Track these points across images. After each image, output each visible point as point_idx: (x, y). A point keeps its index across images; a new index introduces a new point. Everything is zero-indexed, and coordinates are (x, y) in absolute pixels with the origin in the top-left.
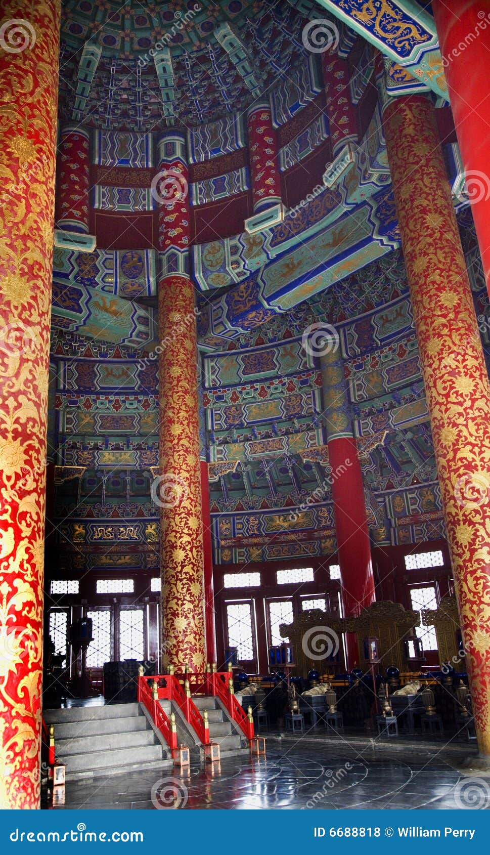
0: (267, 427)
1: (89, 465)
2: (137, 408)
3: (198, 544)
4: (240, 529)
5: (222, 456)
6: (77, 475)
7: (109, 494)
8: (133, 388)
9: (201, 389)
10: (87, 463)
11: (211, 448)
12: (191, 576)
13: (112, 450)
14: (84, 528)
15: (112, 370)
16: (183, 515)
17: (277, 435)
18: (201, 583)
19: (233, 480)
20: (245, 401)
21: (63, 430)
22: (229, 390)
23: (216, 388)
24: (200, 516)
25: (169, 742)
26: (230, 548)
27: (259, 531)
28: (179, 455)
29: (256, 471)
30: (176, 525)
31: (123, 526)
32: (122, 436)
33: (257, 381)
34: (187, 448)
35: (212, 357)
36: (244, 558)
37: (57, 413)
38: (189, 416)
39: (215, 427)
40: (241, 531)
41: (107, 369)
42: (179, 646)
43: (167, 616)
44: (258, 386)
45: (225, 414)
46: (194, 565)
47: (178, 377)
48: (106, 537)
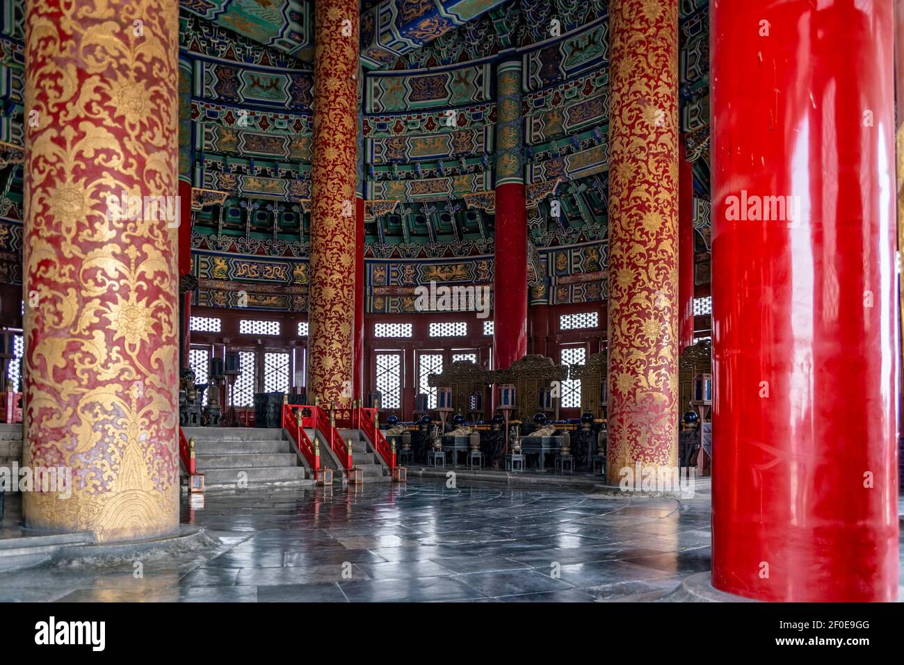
0: (432, 165)
1: (231, 190)
2: (287, 130)
3: (350, 283)
4: (394, 277)
5: (380, 194)
6: (217, 201)
7: (254, 228)
8: (283, 105)
9: (361, 113)
10: (229, 188)
11: (369, 183)
12: (340, 316)
13: (258, 175)
14: (227, 263)
15: (258, 80)
16: (335, 250)
17: (442, 175)
18: (350, 323)
19: (391, 224)
20: (409, 133)
21: (201, 146)
22: (392, 118)
23: (379, 115)
24: (353, 254)
25: (312, 465)
26: (383, 296)
27: (415, 280)
28: (334, 183)
29: (416, 215)
30: (327, 261)
31: (270, 264)
32: (269, 161)
33: (425, 110)
34: (342, 177)
35: (376, 76)
36: (397, 307)
37: (193, 125)
38: (347, 139)
39: (375, 160)
40: (396, 280)
41: (252, 77)
42: (325, 385)
43: (314, 354)
44: (426, 116)
45: (387, 145)
46: (344, 304)
47: (336, 91)
48: (250, 275)
